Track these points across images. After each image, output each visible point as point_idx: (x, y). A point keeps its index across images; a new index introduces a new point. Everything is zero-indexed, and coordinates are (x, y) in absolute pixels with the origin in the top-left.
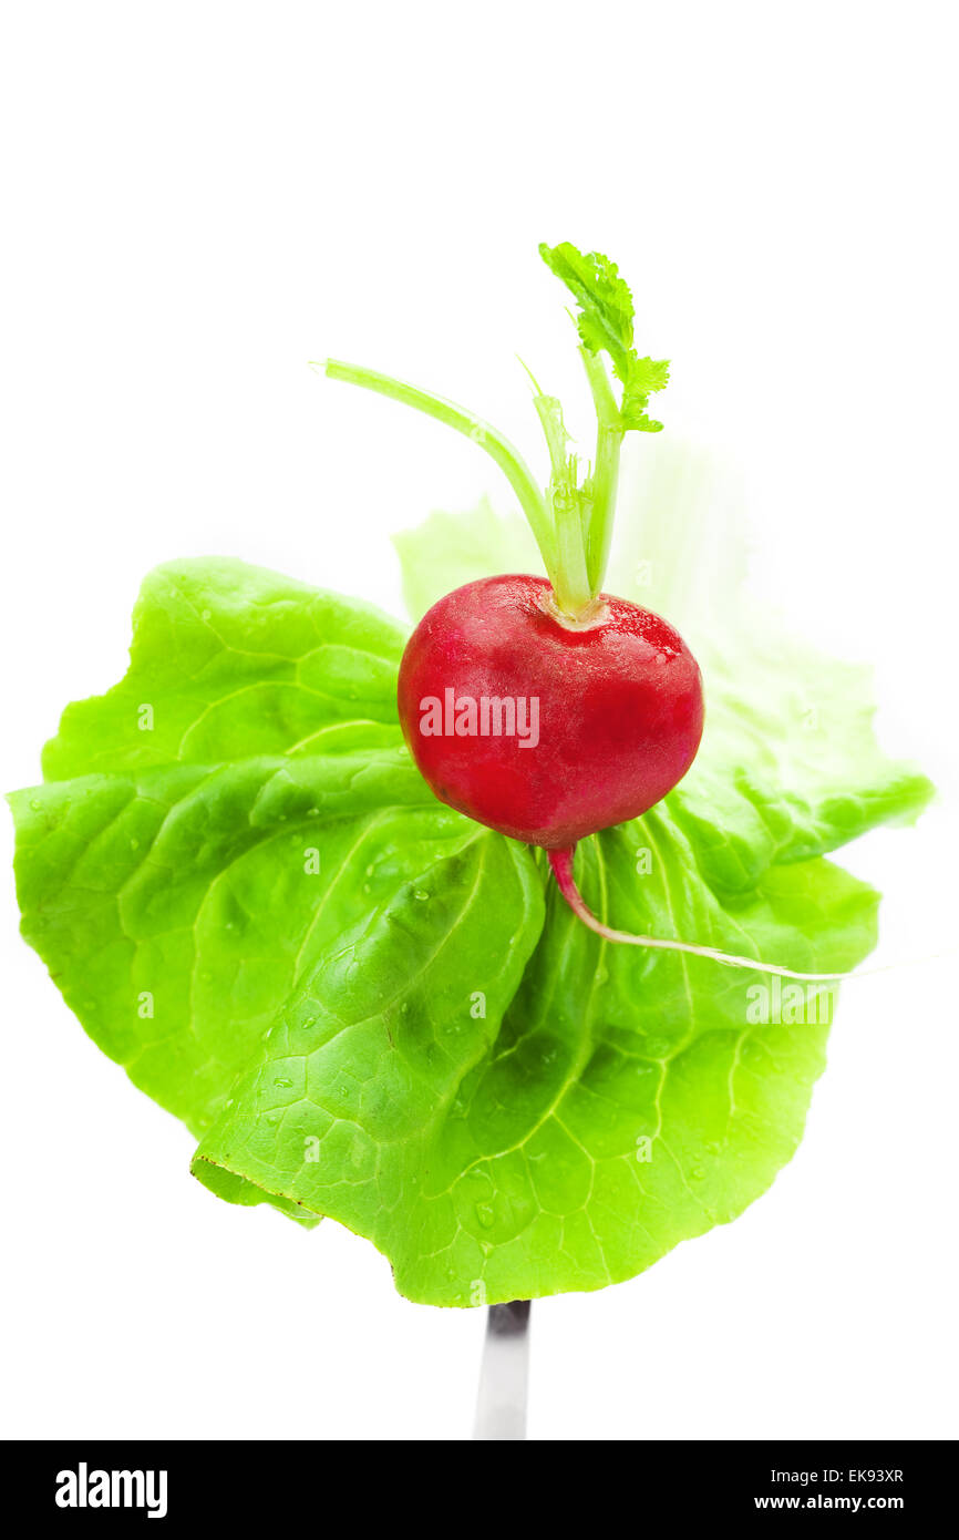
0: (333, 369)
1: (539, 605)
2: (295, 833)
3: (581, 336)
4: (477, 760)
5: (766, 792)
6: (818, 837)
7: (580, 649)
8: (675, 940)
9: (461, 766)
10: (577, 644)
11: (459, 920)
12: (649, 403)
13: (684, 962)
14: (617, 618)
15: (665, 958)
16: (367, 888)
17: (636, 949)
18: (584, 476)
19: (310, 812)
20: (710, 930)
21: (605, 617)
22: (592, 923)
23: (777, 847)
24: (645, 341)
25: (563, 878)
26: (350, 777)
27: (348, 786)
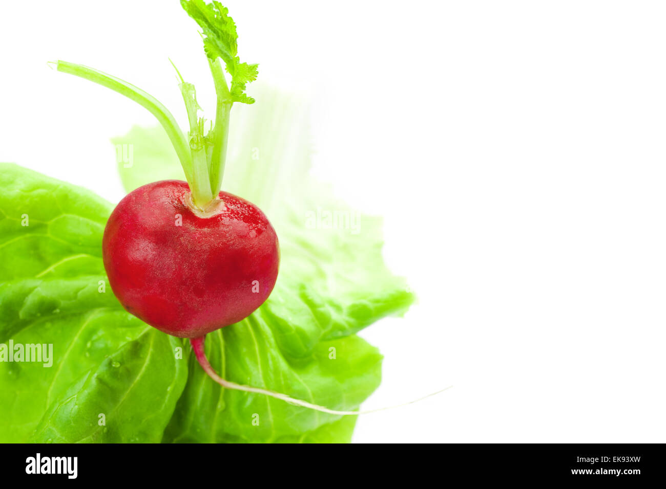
0: (62, 67)
1: (183, 201)
2: (47, 321)
3: (206, 51)
4: (146, 294)
5: (317, 301)
6: (346, 326)
7: (206, 230)
8: (263, 388)
9: (136, 296)
10: (204, 227)
11: (138, 378)
12: (246, 88)
13: (268, 401)
14: (228, 209)
15: (257, 399)
16: (88, 354)
17: (241, 392)
18: (207, 130)
19: (55, 311)
20: (283, 383)
21: (221, 209)
22: (216, 378)
23: (323, 332)
24: (244, 53)
25: (198, 352)
26: (76, 293)
27: (75, 297)
